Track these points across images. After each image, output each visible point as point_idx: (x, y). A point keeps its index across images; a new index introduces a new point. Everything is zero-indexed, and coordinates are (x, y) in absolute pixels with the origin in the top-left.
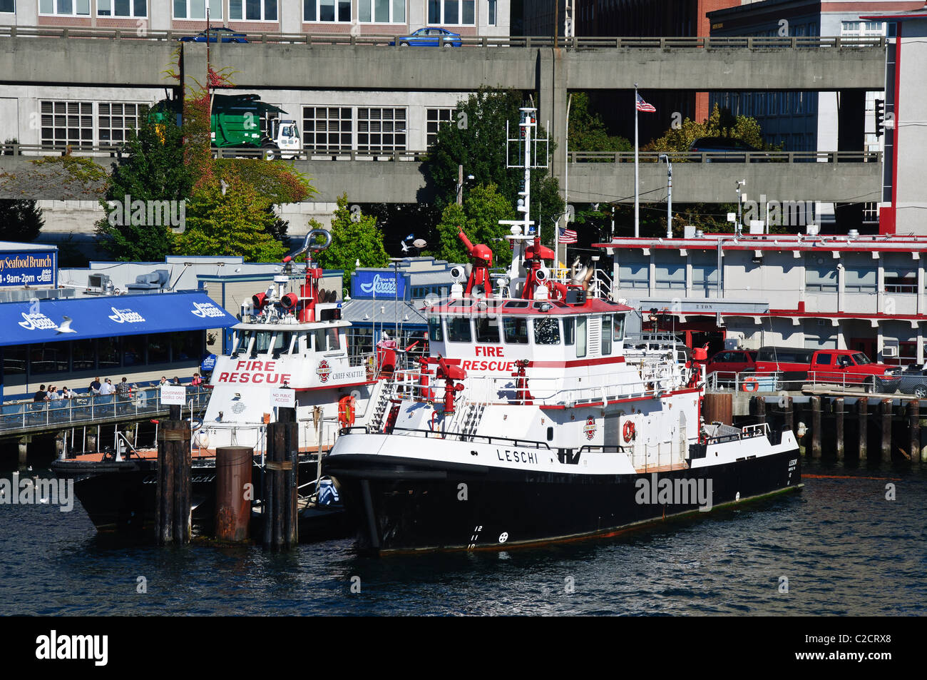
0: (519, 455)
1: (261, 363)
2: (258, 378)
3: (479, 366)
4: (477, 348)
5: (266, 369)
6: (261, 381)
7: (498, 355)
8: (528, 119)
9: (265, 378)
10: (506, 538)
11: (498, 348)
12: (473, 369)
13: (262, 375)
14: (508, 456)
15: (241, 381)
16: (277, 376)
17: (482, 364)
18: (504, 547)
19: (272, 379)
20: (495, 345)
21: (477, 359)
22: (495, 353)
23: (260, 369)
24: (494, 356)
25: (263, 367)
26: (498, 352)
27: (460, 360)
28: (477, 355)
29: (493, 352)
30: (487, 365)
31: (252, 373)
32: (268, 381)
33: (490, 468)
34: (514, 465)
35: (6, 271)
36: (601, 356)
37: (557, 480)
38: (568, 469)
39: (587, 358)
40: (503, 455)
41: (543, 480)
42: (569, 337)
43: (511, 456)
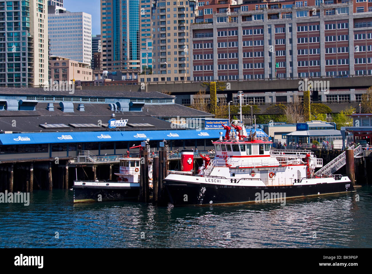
0: (214, 181)
3: (222, 157)
4: (222, 153)
10: (212, 202)
21: (222, 155)
26: (226, 153)
33: (201, 183)
34: (211, 183)
35: (213, 125)
36: (259, 155)
37: (229, 187)
38: (233, 184)
39: (252, 155)
40: (207, 180)
41: (222, 187)
42: (243, 150)
43: (210, 180)
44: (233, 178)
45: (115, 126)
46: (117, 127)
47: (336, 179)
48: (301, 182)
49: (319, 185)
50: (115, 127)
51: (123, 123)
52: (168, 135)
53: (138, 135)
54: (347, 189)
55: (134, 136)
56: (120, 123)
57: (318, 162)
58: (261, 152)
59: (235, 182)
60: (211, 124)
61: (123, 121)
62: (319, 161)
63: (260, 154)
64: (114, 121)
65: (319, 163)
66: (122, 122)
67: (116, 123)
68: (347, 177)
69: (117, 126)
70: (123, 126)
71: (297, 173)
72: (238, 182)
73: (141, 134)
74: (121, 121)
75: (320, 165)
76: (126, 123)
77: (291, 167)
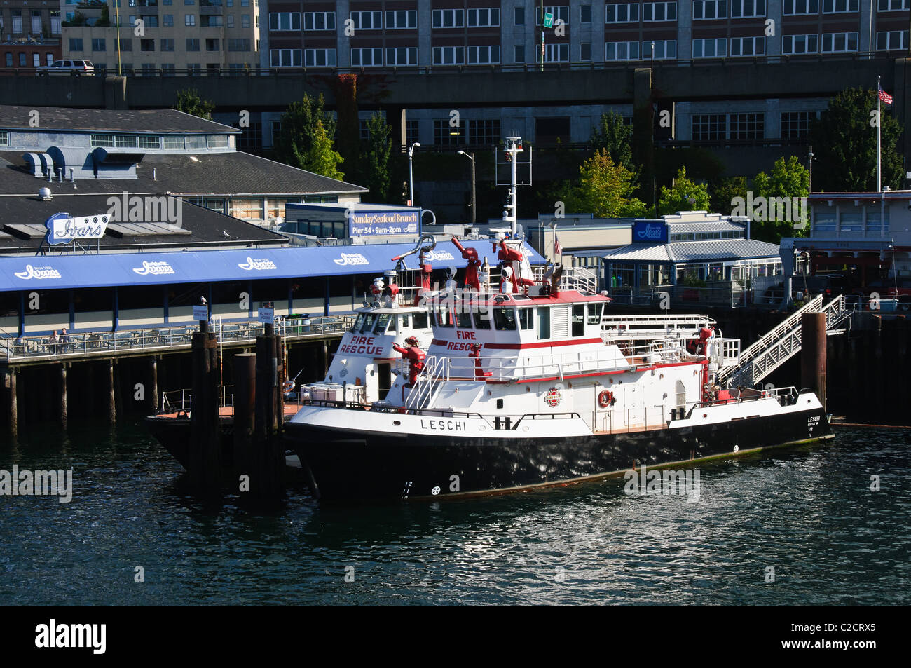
0: (446, 425)
1: (365, 339)
2: (362, 350)
3: (459, 347)
4: (458, 332)
5: (368, 343)
6: (363, 352)
7: (472, 339)
8: (514, 145)
9: (365, 350)
10: (439, 491)
11: (471, 333)
12: (455, 349)
13: (364, 348)
14: (431, 425)
15: (351, 352)
16: (374, 348)
17: (461, 346)
18: (436, 499)
19: (370, 351)
20: (469, 330)
21: (458, 341)
22: (470, 336)
23: (364, 343)
24: (469, 338)
25: (366, 342)
26: (472, 336)
27: (447, 342)
28: (459, 338)
29: (468, 335)
30: (464, 346)
31: (358, 346)
32: (368, 352)
33: (410, 435)
34: (438, 432)
35: (375, 225)
36: (571, 338)
37: (490, 444)
38: (503, 434)
39: (551, 340)
40: (426, 423)
41: (472, 444)
42: (527, 324)
43: (436, 425)
44: (501, 413)
45: (68, 236)
46: (75, 240)
47: (783, 404)
48: (689, 417)
49: (738, 424)
50: (68, 240)
51: (94, 226)
52: (240, 265)
53: (146, 264)
54: (811, 429)
55: (135, 270)
56: (86, 226)
57: (728, 349)
58: (578, 329)
59: (508, 427)
60: (367, 225)
61: (96, 220)
62: (731, 346)
63: (573, 335)
64: (65, 221)
65: (731, 352)
66: (91, 223)
67: (72, 226)
68: (812, 396)
69: (76, 237)
70: (93, 236)
71: (675, 390)
72: (515, 428)
73: (155, 264)
74: (87, 221)
75: (733, 358)
76: (104, 226)
77: (658, 371)
